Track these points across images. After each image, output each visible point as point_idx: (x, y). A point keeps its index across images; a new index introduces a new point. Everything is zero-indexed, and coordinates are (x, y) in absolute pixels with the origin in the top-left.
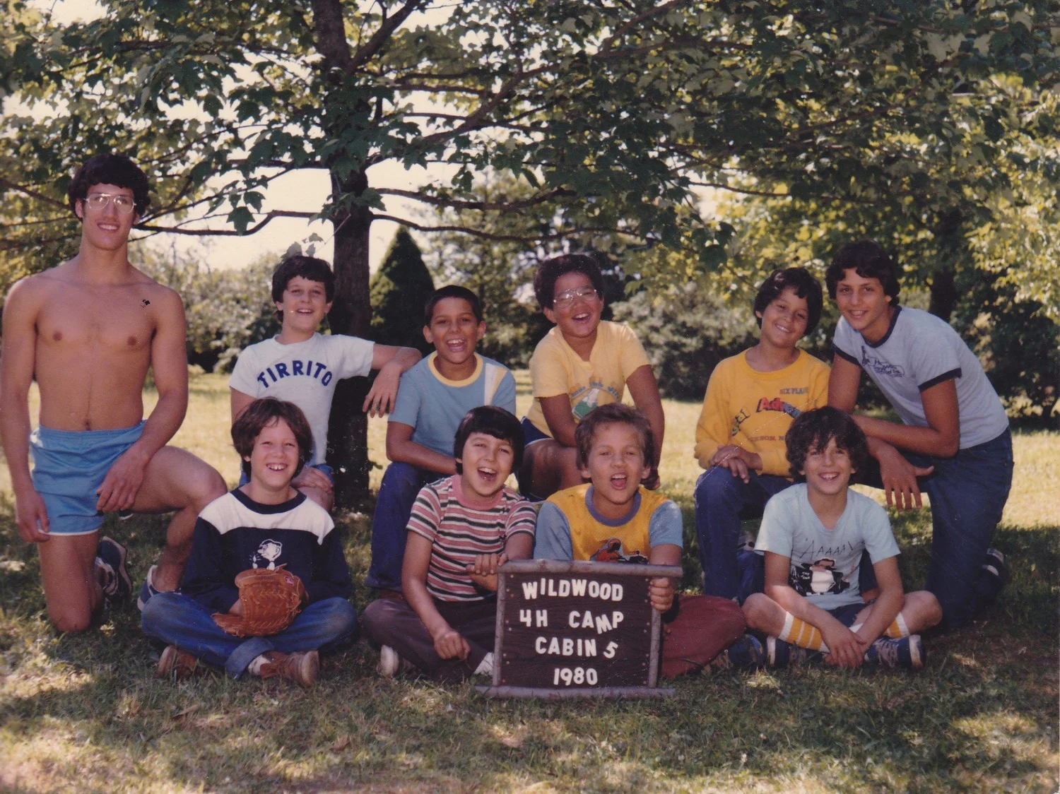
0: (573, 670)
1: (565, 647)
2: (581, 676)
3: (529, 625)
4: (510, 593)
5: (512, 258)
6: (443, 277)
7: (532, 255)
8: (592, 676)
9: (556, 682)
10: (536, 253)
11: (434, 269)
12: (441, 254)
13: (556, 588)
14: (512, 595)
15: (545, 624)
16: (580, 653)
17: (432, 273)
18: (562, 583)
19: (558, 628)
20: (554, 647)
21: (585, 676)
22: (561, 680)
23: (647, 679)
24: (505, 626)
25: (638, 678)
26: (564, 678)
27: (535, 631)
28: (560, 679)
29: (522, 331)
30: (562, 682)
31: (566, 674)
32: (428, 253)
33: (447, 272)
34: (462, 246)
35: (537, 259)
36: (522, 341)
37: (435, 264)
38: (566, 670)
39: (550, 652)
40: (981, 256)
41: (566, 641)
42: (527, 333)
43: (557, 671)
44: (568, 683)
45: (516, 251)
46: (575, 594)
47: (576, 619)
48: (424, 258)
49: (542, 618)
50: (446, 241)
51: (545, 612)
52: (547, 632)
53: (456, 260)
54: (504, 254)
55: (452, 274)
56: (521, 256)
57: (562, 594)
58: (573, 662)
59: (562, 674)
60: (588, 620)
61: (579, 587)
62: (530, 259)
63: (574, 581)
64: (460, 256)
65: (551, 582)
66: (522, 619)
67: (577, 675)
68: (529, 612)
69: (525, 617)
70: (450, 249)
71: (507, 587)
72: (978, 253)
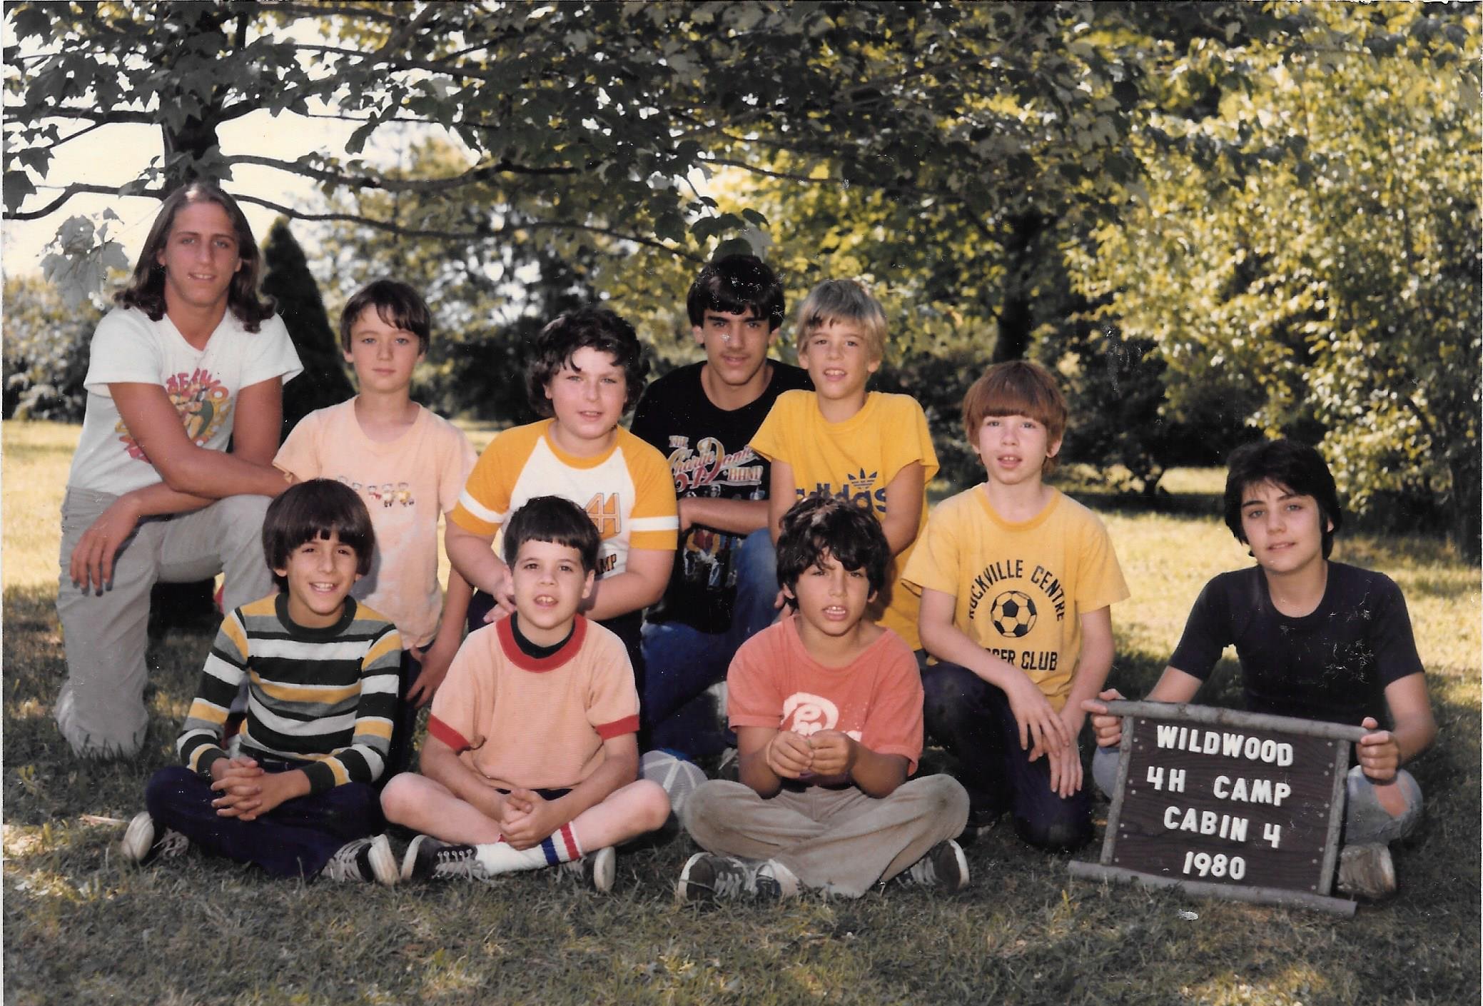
0: (1212, 857)
1: (1205, 822)
2: (1222, 865)
3: (1158, 787)
4: (1138, 744)
5: (434, 268)
6: (336, 292)
7: (460, 265)
8: (1238, 869)
9: (1187, 870)
10: (466, 263)
11: (324, 281)
12: (335, 260)
13: (1200, 742)
14: (1141, 748)
15: (1181, 789)
16: (1223, 834)
17: (321, 286)
18: (1209, 735)
19: (1198, 796)
20: (1189, 822)
21: (1228, 867)
22: (1193, 868)
23: (1317, 884)
24: (1128, 787)
25: (1307, 880)
26: (1198, 865)
27: (1167, 797)
28: (1193, 866)
29: (446, 369)
30: (1195, 870)
31: (1203, 861)
32: (317, 259)
33: (344, 286)
34: (365, 251)
35: (467, 271)
36: (446, 382)
37: (327, 274)
38: (1203, 855)
39: (1183, 827)
40: (1079, 276)
41: (1206, 814)
42: (453, 371)
43: (1190, 855)
44: (1202, 874)
45: (438, 259)
46: (1226, 753)
47: (1224, 787)
48: (312, 266)
49: (1178, 780)
50: (343, 243)
51: (1182, 772)
52: (1182, 800)
53: (356, 270)
54: (423, 261)
55: (350, 288)
56: (447, 266)
57: (1207, 750)
58: (1213, 844)
59: (1197, 861)
60: (1240, 791)
61: (1232, 745)
62: (458, 271)
63: (1226, 735)
64: (361, 264)
65: (1195, 733)
66: (1150, 779)
67: (1217, 864)
68: (1160, 770)
69: (1155, 777)
70: (347, 254)
71: (1135, 735)
72: (1077, 271)
